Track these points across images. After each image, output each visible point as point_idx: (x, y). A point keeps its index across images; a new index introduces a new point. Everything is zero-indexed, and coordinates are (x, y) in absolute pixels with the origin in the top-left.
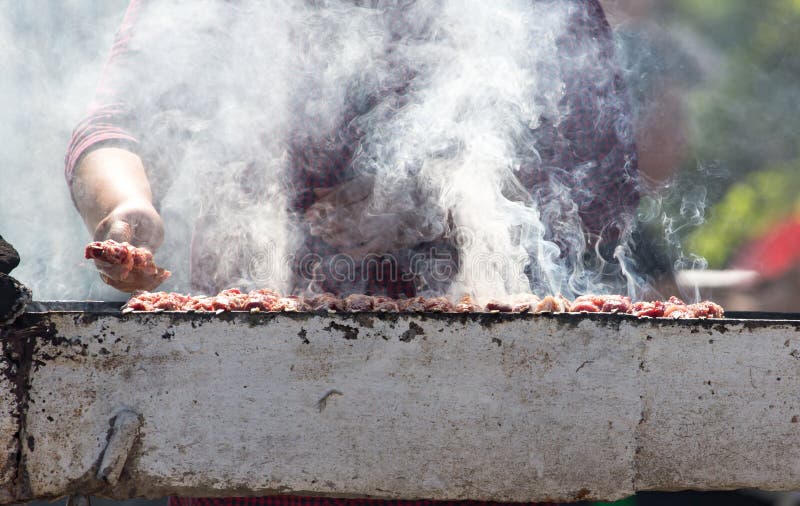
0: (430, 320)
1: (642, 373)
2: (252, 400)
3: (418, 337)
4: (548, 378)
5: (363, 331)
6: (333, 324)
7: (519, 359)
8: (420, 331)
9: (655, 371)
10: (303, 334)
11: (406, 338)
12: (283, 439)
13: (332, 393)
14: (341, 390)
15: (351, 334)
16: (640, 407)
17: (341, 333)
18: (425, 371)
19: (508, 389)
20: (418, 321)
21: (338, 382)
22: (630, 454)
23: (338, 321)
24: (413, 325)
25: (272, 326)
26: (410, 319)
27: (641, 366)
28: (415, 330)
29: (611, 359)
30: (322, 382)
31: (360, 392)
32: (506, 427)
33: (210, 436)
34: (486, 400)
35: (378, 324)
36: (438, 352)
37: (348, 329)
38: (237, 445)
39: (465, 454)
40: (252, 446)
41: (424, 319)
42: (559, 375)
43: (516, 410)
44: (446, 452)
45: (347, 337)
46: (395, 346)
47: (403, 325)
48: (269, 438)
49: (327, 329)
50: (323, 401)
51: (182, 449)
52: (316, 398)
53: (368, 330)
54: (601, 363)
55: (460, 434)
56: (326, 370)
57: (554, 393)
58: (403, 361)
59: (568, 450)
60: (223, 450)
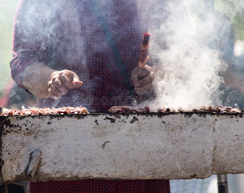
0: (140, 115)
1: (214, 132)
2: (79, 145)
3: (136, 122)
4: (182, 135)
5: (117, 120)
6: (107, 118)
7: (171, 129)
8: (137, 119)
9: (218, 132)
10: (96, 121)
11: (132, 122)
12: (90, 159)
13: (107, 142)
14: (110, 141)
15: (113, 121)
16: (214, 144)
17: (109, 121)
18: (139, 134)
19: (168, 139)
20: (136, 116)
21: (109, 138)
22: (210, 162)
23: (108, 116)
24: (134, 117)
25: (86, 119)
26: (133, 115)
27: (214, 130)
28: (135, 119)
29: (203, 128)
30: (103, 138)
31: (116, 141)
32: (167, 153)
33: (65, 158)
34: (160, 143)
35: (122, 117)
36: (143, 127)
37: (112, 119)
38: (74, 161)
39: (153, 163)
40: (79, 162)
41: (138, 115)
42: (185, 134)
43: (170, 147)
44: (146, 162)
45: (112, 122)
46: (128, 125)
47: (131, 117)
48: (85, 159)
49: (105, 119)
50: (104, 145)
51: (55, 163)
52: (101, 144)
53: (119, 119)
54: (200, 129)
55: (151, 156)
56: (105, 134)
57: (184, 140)
58: (131, 130)
59: (189, 160)
60: (70, 163)
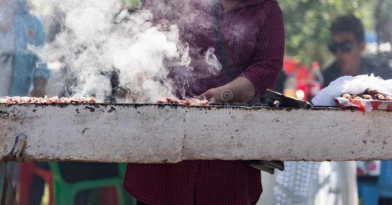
0: (117, 106)
1: (184, 123)
2: (61, 131)
3: (114, 111)
4: (155, 124)
5: (96, 109)
6: (87, 107)
7: (145, 118)
8: (114, 109)
9: (188, 122)
10: (77, 110)
11: (110, 111)
12: (71, 143)
13: (86, 129)
14: (89, 128)
15: (92, 110)
16: (184, 133)
17: (89, 110)
18: (116, 122)
19: (142, 127)
20: (114, 106)
21: (88, 125)
22: (180, 149)
23: (88, 106)
24: (112, 107)
25: (68, 107)
26: (111, 106)
27: (184, 120)
28: (113, 109)
29: (175, 118)
30: (83, 125)
31: (95, 128)
32: (141, 140)
33: (48, 142)
34: (135, 131)
35: (101, 107)
36: (120, 116)
37: (92, 108)
38: (56, 145)
39: (128, 148)
40: (61, 146)
41: (115, 105)
42: (159, 123)
43: (145, 134)
44: (122, 147)
45: (91, 111)
46: (106, 114)
47: (109, 107)
48: (66, 143)
49: (85, 108)
50: (84, 131)
51: (39, 147)
52: (81, 130)
53: (98, 109)
54: (171, 120)
55: (127, 142)
56: (85, 121)
57: (157, 129)
58: (109, 119)
59: (161, 147)
60: (52, 147)
